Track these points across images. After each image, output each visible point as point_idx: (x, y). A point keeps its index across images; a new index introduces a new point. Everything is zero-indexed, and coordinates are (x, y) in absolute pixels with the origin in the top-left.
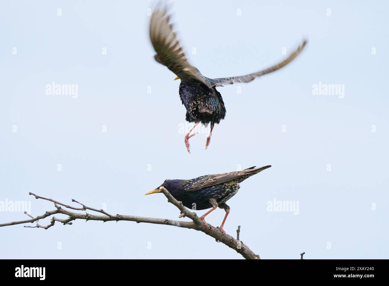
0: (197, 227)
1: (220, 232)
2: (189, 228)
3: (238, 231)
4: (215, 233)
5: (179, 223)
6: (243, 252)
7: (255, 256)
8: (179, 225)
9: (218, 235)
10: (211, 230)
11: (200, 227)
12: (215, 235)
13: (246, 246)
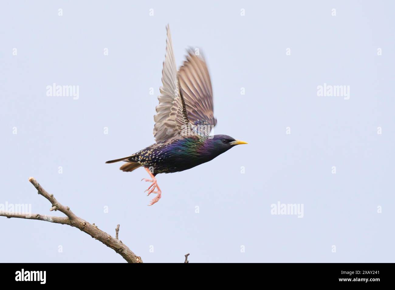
0: (71, 222)
1: (96, 228)
2: (63, 224)
3: (117, 230)
4: (90, 230)
5: (52, 218)
6: (122, 252)
7: (136, 258)
8: (51, 220)
9: (94, 232)
10: (86, 225)
11: (74, 222)
12: (90, 232)
13: (125, 246)
